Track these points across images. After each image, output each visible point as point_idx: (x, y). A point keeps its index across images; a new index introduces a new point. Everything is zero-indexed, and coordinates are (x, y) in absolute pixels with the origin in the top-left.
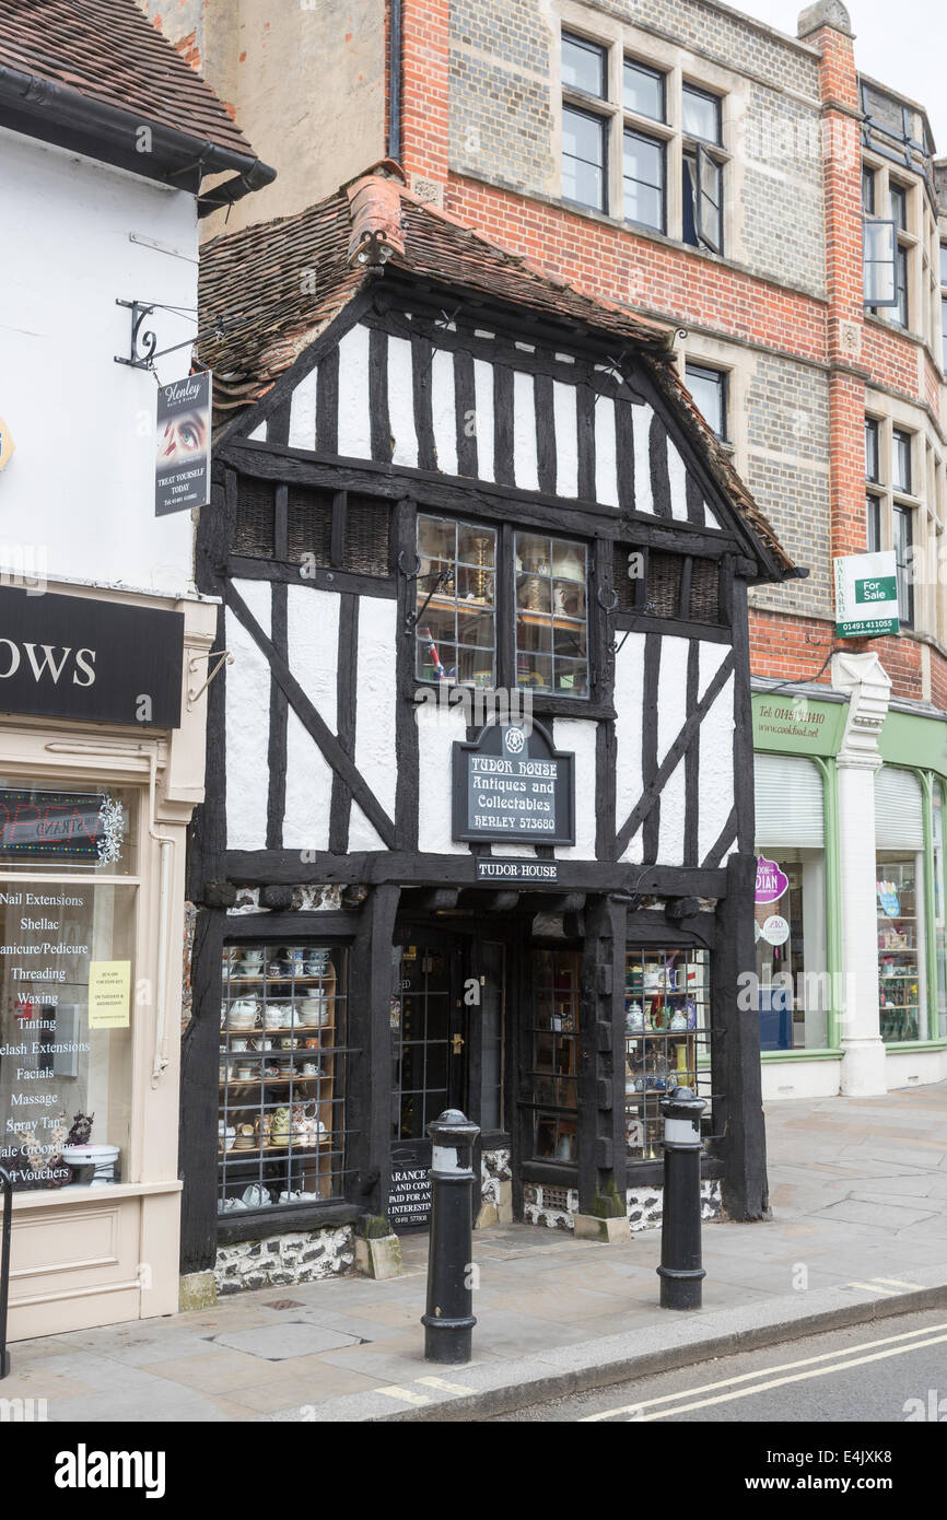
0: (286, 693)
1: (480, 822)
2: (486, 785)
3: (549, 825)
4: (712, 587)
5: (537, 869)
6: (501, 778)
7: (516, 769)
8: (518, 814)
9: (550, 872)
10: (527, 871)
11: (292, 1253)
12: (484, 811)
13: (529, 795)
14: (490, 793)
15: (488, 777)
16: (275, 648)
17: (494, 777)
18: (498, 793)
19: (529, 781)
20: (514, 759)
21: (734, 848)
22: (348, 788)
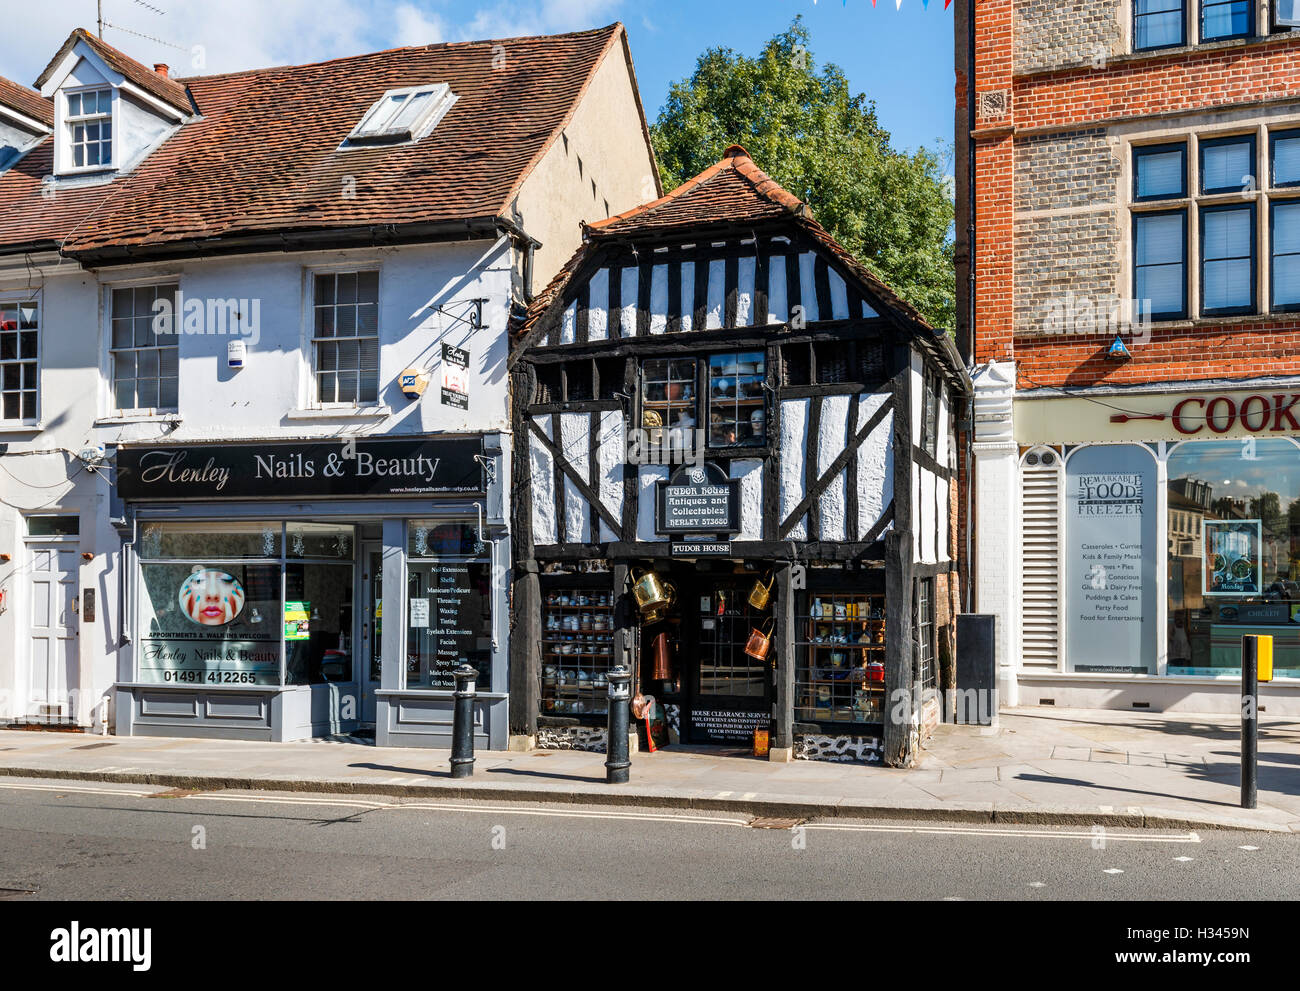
0: (562, 468)
1: (673, 523)
2: (677, 502)
3: (724, 522)
4: (878, 356)
5: (714, 547)
6: (688, 498)
7: (699, 491)
8: (701, 517)
9: (725, 548)
10: (707, 548)
11: (584, 736)
12: (675, 517)
13: (709, 505)
14: (680, 507)
15: (679, 498)
16: (555, 445)
17: (683, 498)
18: (687, 506)
19: (709, 498)
20: (698, 487)
21: (890, 527)
22: (596, 513)
